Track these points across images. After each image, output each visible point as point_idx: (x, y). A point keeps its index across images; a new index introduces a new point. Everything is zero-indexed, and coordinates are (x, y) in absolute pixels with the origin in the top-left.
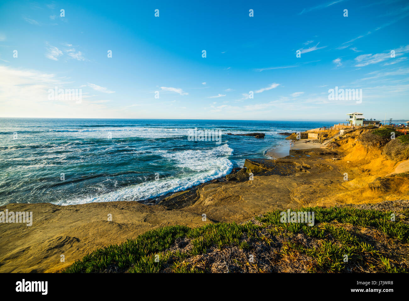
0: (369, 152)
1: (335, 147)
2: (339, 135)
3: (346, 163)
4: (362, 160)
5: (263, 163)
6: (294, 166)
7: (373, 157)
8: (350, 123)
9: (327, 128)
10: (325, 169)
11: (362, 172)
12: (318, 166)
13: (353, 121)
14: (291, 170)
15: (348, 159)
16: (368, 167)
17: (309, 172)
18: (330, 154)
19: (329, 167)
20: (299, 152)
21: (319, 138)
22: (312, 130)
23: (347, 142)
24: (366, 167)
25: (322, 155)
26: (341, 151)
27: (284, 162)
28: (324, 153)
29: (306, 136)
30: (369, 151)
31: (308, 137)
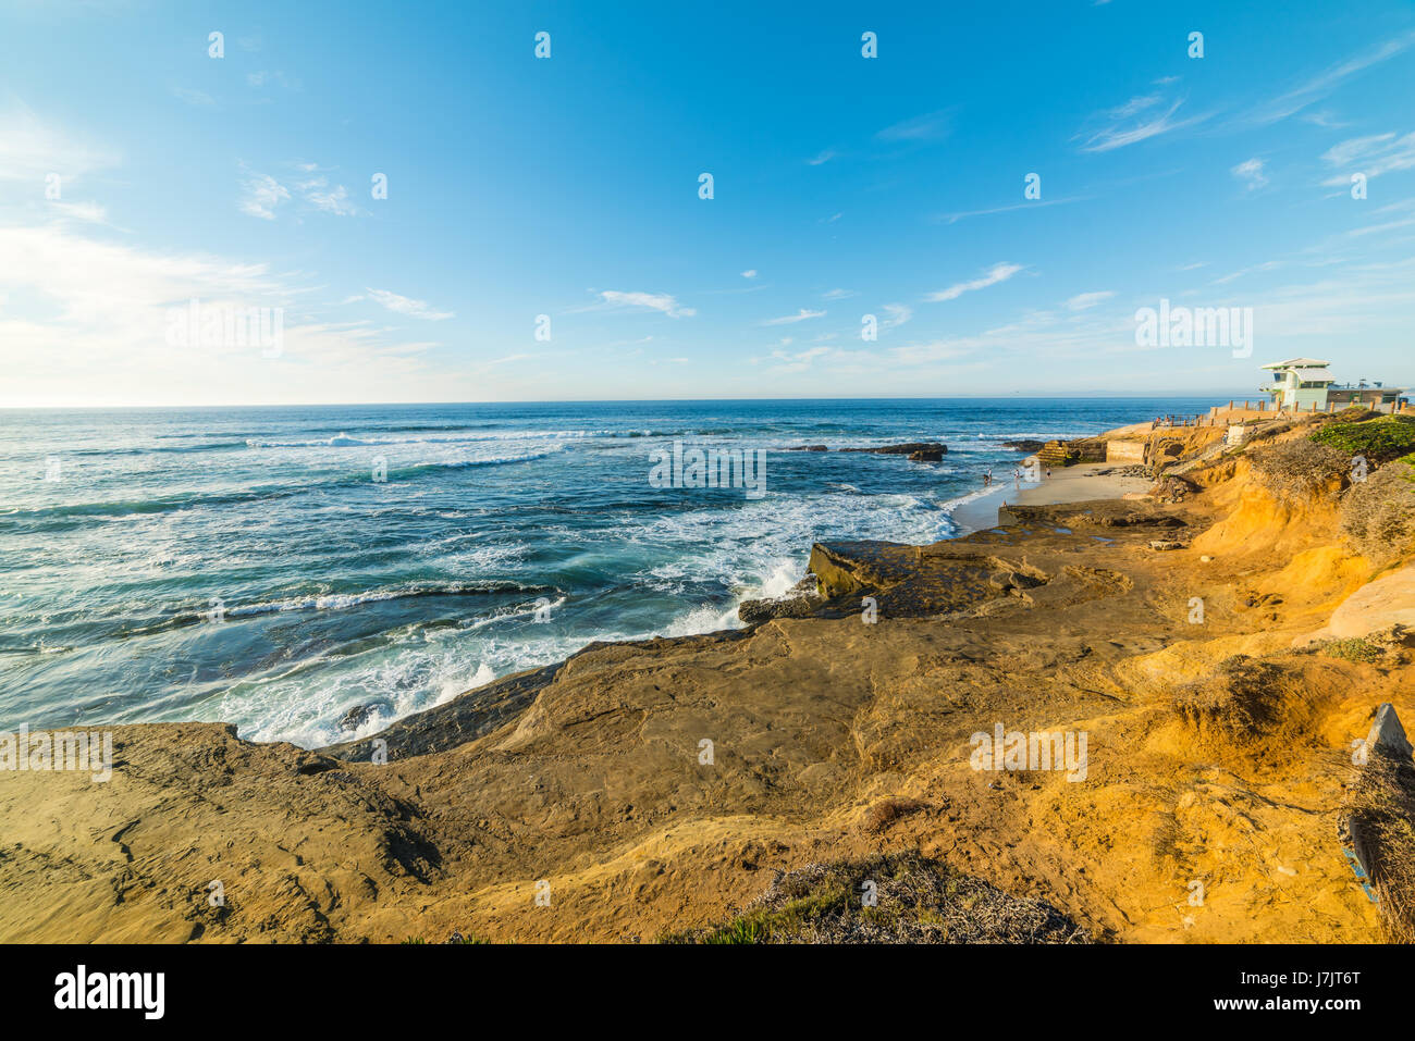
0: (1294, 521)
1: (1181, 495)
2: (1223, 447)
3: (1192, 566)
4: (1261, 551)
5: (872, 559)
6: (986, 570)
7: (1310, 540)
8: (1273, 400)
9: (1183, 423)
10: (1100, 588)
11: (1245, 607)
12: (1075, 577)
13: (1287, 392)
14: (966, 591)
15: (1207, 544)
16: (1275, 586)
17: (1031, 600)
18: (1151, 522)
19: (1120, 579)
20: (1033, 515)
21: (1149, 460)
22: (1125, 430)
23: (1230, 474)
24: (1266, 584)
25: (1118, 528)
26: (1201, 511)
27: (951, 557)
28: (1129, 520)
29: (1097, 452)
30: (1294, 513)
31: (1108, 454)
